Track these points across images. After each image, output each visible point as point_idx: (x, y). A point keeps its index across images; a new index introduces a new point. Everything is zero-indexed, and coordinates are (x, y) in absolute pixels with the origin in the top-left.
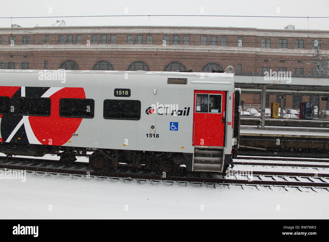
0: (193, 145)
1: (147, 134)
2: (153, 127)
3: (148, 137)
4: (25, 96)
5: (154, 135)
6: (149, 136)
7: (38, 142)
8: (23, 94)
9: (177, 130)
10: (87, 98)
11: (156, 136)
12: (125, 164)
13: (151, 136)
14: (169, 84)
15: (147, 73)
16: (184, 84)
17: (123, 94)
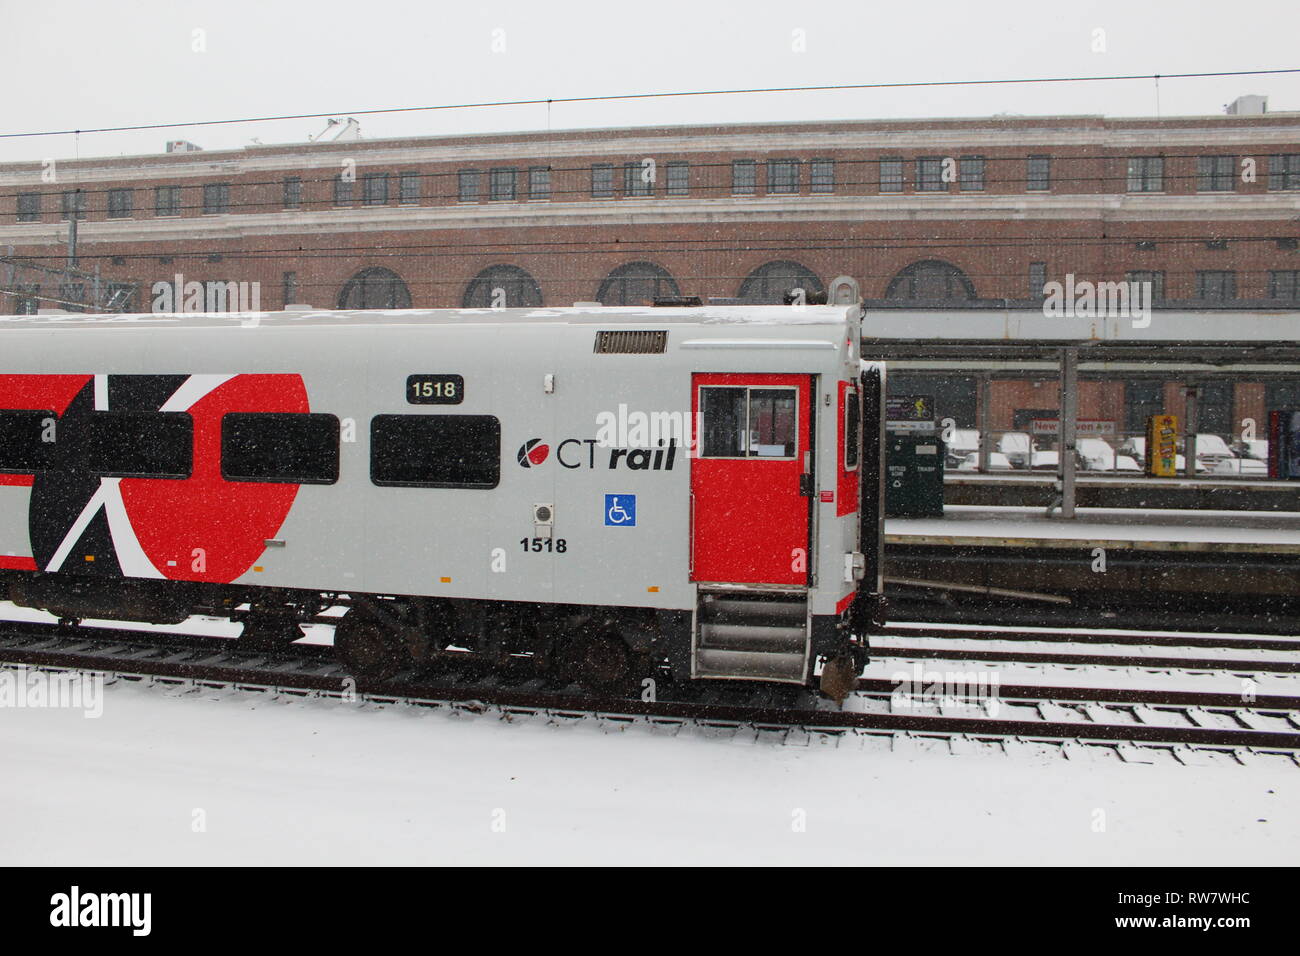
0: (692, 580)
1: (525, 541)
2: (544, 514)
3: (526, 549)
4: (106, 408)
5: (549, 542)
6: (530, 545)
7: (152, 572)
8: (102, 403)
9: (632, 523)
10: (313, 410)
11: (555, 545)
12: (465, 650)
13: (537, 547)
14: (599, 354)
15: (529, 315)
16: (657, 351)
17: (439, 394)
